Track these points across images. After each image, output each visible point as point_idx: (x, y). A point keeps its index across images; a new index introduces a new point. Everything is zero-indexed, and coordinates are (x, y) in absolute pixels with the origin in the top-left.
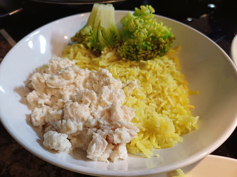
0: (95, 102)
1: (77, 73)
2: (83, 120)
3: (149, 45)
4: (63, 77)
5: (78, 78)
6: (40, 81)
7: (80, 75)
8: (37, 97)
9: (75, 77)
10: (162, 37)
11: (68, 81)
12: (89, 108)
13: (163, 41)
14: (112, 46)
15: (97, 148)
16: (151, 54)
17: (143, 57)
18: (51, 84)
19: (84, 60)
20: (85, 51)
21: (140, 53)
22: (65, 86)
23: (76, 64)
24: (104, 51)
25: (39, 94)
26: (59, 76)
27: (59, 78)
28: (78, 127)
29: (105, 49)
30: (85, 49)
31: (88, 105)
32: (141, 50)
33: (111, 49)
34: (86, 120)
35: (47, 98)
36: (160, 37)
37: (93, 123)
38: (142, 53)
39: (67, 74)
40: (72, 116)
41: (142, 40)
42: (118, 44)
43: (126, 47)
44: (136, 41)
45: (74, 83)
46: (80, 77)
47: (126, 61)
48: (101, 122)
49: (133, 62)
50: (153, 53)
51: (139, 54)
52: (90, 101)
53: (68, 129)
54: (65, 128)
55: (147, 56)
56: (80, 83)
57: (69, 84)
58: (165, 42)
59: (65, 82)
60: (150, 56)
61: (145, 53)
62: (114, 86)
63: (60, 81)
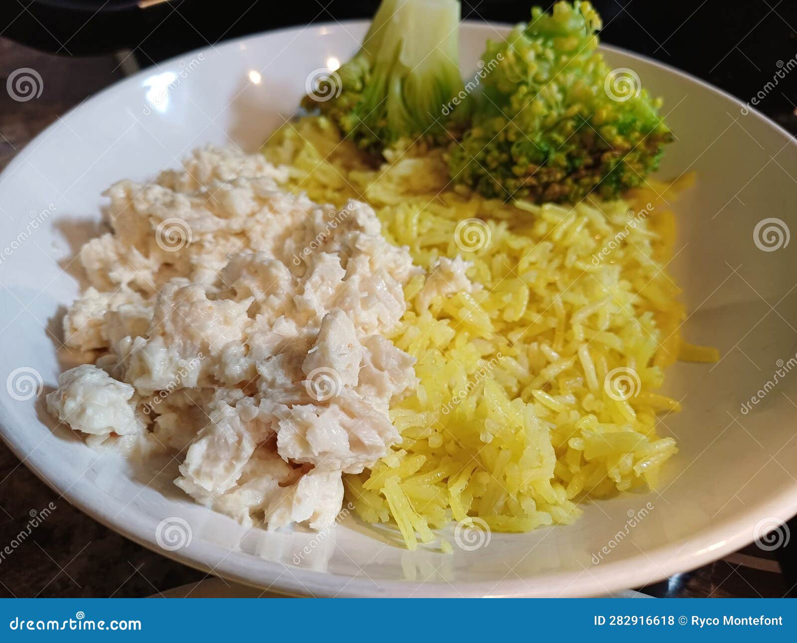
0: (276, 302)
1: (263, 200)
2: (205, 350)
3: (559, 148)
4: (210, 206)
5: (258, 217)
6: (132, 208)
7: (272, 210)
8: (112, 256)
9: (253, 214)
10: (615, 122)
11: (223, 223)
12: (245, 317)
13: (619, 140)
14: (430, 138)
15: (211, 458)
16: (562, 182)
17: (532, 188)
18: (161, 221)
19: (324, 173)
20: (334, 146)
21: (517, 170)
22: (209, 237)
23: (293, 181)
24: (394, 150)
25: (123, 251)
26: (197, 201)
27: (194, 206)
28: (179, 369)
29: (401, 143)
30: (336, 137)
31: (248, 303)
32: (523, 160)
33: (423, 146)
34: (214, 353)
35: (147, 268)
36: (606, 123)
37: (237, 369)
38: (526, 175)
39: (223, 195)
40: (169, 327)
41: (537, 123)
42: (450, 135)
43: (475, 145)
44: (514, 125)
45: (242, 234)
46: (270, 216)
47: (467, 199)
48: (265, 370)
49: (490, 205)
50: (569, 181)
51: (515, 177)
52: (260, 295)
53: (145, 371)
54: (134, 364)
55: (547, 186)
56: (263, 235)
57: (225, 234)
58: (627, 145)
59: (212, 223)
60: (557, 188)
61: (537, 176)
62: (371, 263)
63: (196, 215)
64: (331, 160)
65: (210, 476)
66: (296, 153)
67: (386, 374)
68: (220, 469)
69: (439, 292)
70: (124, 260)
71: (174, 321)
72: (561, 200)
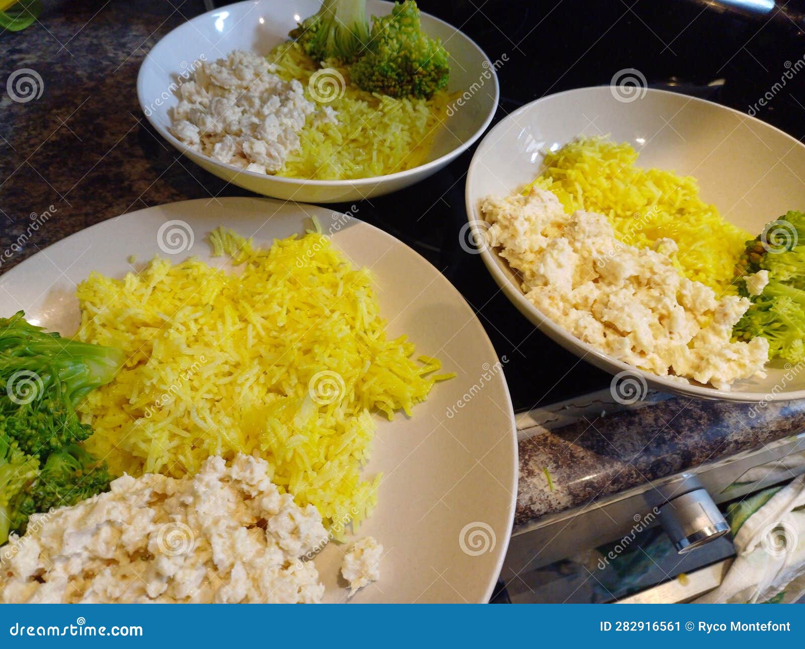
0: (253, 111)
1: (257, 75)
2: (224, 121)
3: (393, 70)
4: (236, 75)
5: (255, 82)
6: (204, 71)
7: (261, 80)
8: (193, 90)
9: (252, 81)
10: (419, 61)
11: (240, 82)
12: (240, 114)
13: (420, 69)
14: (345, 59)
15: (222, 149)
16: (395, 86)
17: (380, 87)
18: (215, 78)
19: (293, 70)
20: (300, 57)
21: (374, 78)
22: (233, 87)
23: (278, 72)
24: (326, 62)
25: (198, 89)
26: (230, 72)
27: (228, 74)
28: (215, 126)
29: (329, 60)
31: (242, 109)
32: (377, 73)
33: (341, 63)
34: (227, 122)
35: (207, 98)
36: (415, 61)
37: (235, 128)
38: (378, 80)
39: (241, 70)
40: (213, 112)
41: (386, 57)
42: (354, 58)
43: (362, 65)
44: (378, 58)
45: (247, 88)
46: (260, 82)
47: (355, 89)
48: (244, 130)
49: (363, 93)
50: (398, 87)
51: (373, 81)
52: (247, 108)
53: (204, 124)
54: (201, 122)
55: (389, 87)
56: (255, 90)
57: (240, 87)
58: (425, 73)
59: (235, 81)
60: (392, 89)
61: (383, 81)
62: (294, 104)
63: (229, 77)
64: (298, 64)
65: (221, 155)
66: (282, 58)
67: (288, 142)
68: (224, 153)
69: (322, 122)
70: (198, 93)
71: (215, 109)
72: (395, 96)
